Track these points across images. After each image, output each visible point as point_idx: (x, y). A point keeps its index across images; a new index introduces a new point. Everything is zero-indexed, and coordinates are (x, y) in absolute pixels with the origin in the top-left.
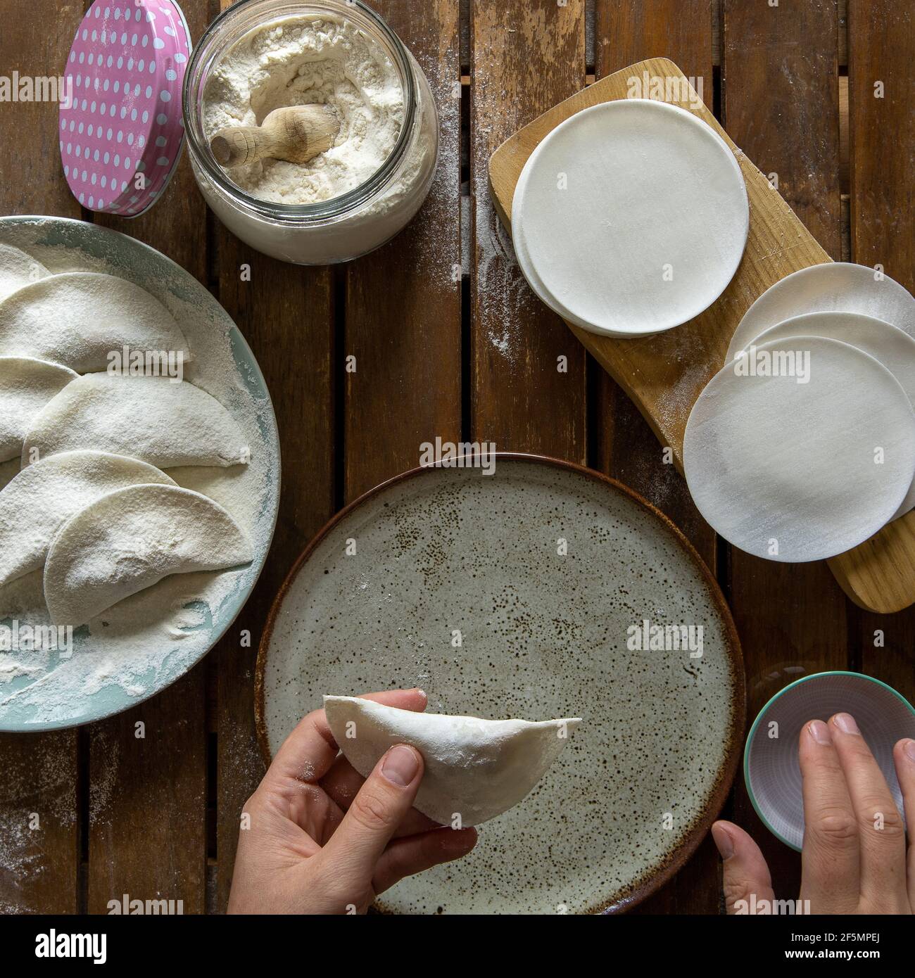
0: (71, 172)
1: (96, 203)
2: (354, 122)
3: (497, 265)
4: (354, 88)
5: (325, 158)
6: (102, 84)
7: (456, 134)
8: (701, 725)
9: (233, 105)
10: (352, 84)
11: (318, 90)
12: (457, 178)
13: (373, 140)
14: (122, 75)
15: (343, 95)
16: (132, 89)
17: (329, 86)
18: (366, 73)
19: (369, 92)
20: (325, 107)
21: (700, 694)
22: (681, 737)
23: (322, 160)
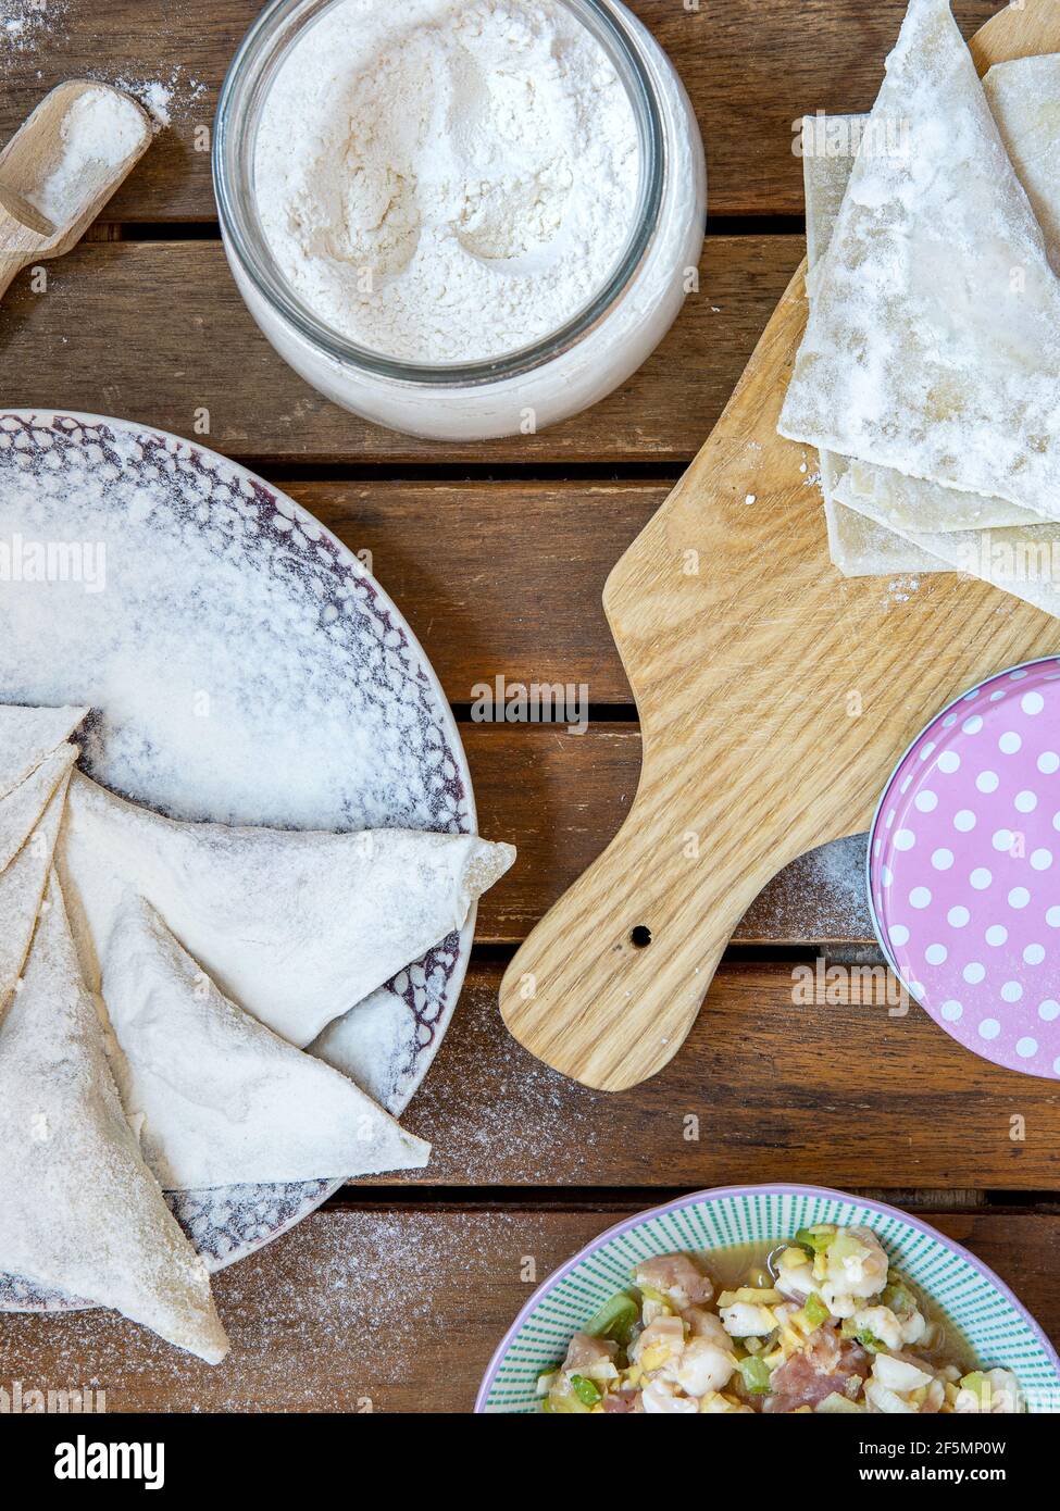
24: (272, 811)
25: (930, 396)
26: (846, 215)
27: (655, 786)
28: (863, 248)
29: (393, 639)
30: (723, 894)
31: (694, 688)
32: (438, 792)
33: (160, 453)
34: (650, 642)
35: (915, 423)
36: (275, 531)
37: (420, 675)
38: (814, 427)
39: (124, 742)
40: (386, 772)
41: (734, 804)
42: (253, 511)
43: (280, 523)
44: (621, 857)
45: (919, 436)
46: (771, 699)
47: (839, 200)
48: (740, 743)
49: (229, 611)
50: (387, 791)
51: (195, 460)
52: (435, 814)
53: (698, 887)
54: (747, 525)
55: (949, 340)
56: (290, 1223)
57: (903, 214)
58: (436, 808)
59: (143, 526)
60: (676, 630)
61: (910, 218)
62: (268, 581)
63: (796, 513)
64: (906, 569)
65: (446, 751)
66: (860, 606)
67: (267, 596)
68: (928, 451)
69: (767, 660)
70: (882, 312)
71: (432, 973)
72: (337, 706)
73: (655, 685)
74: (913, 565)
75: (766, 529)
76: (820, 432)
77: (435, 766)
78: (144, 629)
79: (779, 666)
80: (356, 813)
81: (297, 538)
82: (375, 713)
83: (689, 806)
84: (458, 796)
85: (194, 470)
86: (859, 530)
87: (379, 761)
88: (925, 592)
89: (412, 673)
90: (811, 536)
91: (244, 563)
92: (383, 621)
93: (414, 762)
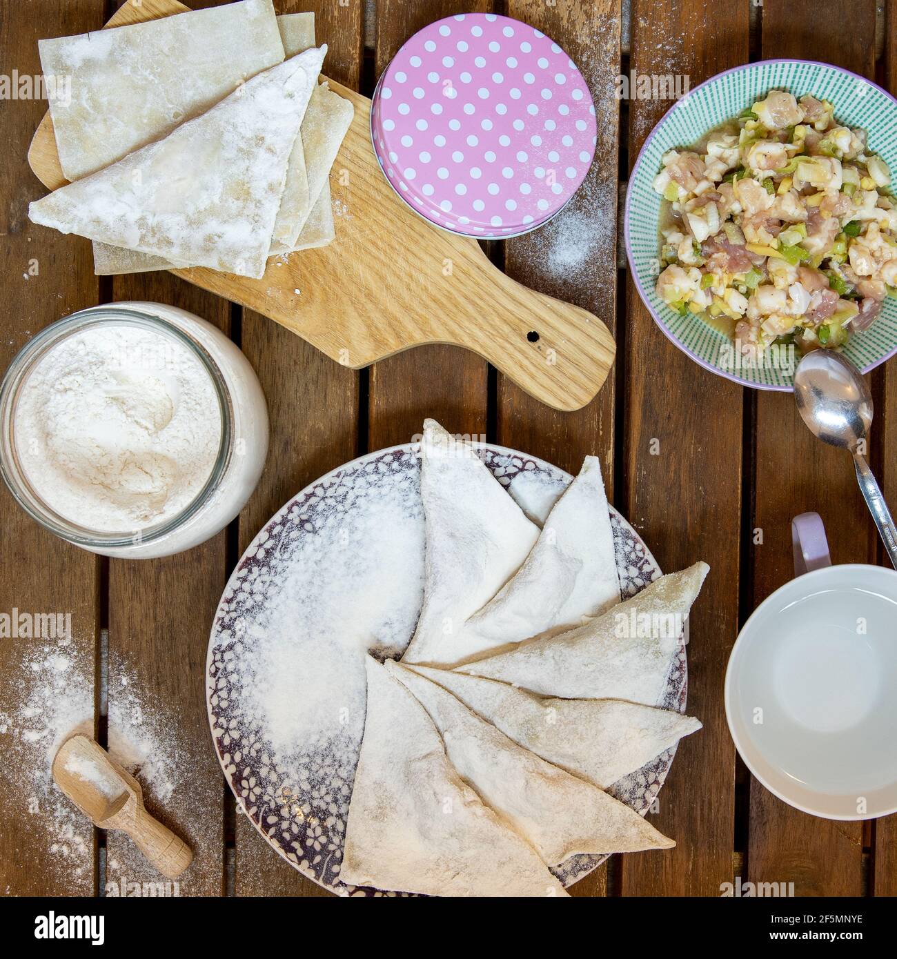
24: (418, 556)
25: (238, 199)
26: (145, 249)
27: (452, 333)
28: (162, 239)
29: (319, 492)
30: (507, 294)
31: (399, 315)
32: (401, 464)
33: (227, 620)
34: (376, 340)
35: (252, 206)
36: (266, 558)
37: (338, 476)
38: (257, 259)
39: (385, 637)
40: (393, 495)
41: (459, 291)
42: (255, 569)
43: (261, 555)
44: (491, 349)
45: (259, 203)
46: (403, 275)
47: (137, 253)
48: (426, 289)
49: (311, 583)
50: (403, 493)
51: (229, 601)
52: (413, 466)
53: (505, 308)
54: (311, 293)
55: (207, 190)
56: (634, 533)
57: (143, 218)
58: (410, 466)
59: (267, 630)
60: (369, 327)
61: (144, 214)
62: (293, 562)
63: (303, 267)
64: (329, 207)
65: (378, 460)
66: (351, 231)
67: (302, 562)
68: (266, 198)
69: (382, 278)
70: (194, 226)
71: (497, 464)
72: (359, 523)
73: (398, 336)
74: (327, 203)
75: (313, 282)
76: (260, 256)
77: (386, 467)
78: (324, 629)
79: (385, 271)
80: (416, 511)
81: (269, 545)
82: (361, 501)
83: (461, 315)
84: (401, 453)
85: (235, 602)
86: (309, 232)
87: (387, 499)
88: (341, 197)
89: (337, 481)
90: (315, 258)
91: (285, 575)
92: (310, 497)
93: (386, 479)
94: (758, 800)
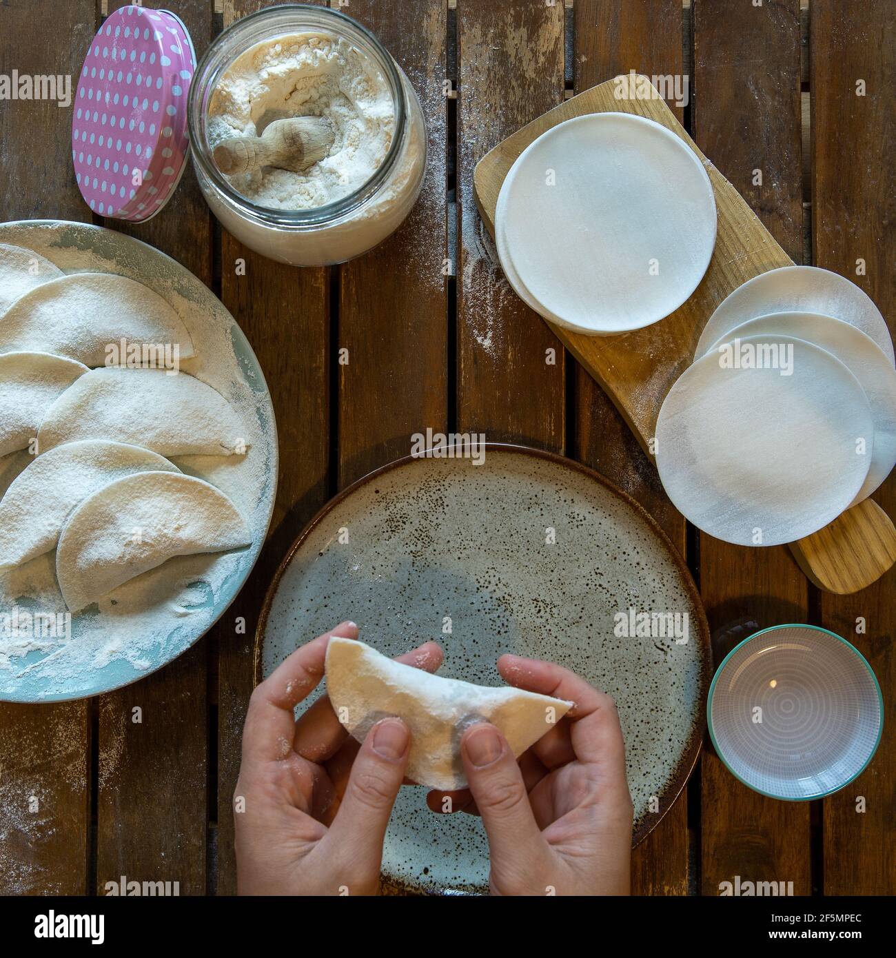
0: (83, 179)
1: (106, 209)
2: (348, 133)
3: (481, 267)
4: (348, 101)
5: (320, 167)
6: (112, 97)
7: (443, 145)
8: (670, 698)
9: (235, 116)
10: (346, 97)
11: (314, 103)
12: (445, 186)
13: (366, 149)
14: (131, 90)
15: (337, 108)
16: (140, 102)
17: (324, 99)
18: (359, 87)
19: (362, 105)
20: (321, 120)
21: (670, 669)
22: (652, 710)
23: (317, 168)
94: (708, 778)
